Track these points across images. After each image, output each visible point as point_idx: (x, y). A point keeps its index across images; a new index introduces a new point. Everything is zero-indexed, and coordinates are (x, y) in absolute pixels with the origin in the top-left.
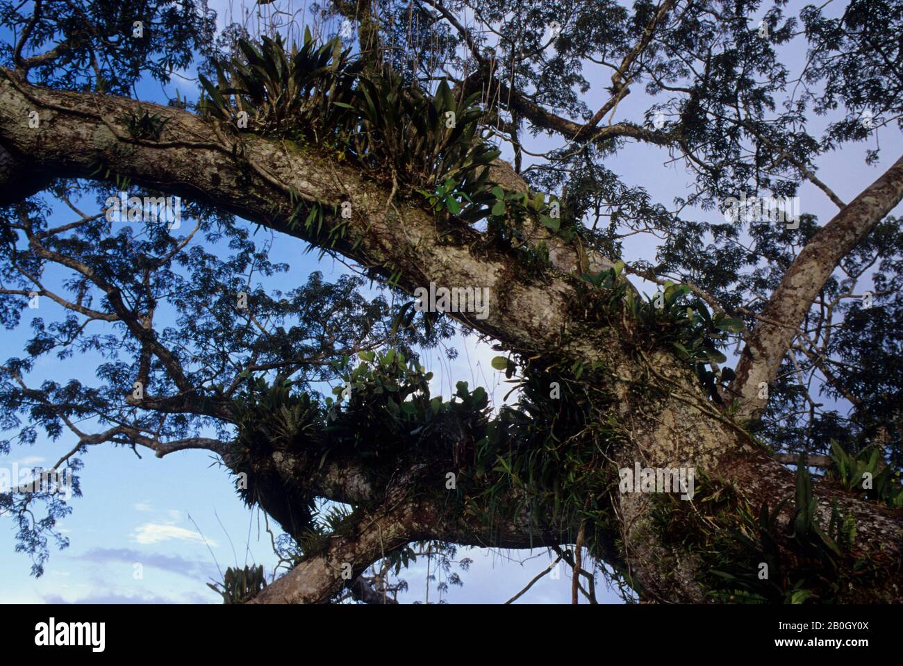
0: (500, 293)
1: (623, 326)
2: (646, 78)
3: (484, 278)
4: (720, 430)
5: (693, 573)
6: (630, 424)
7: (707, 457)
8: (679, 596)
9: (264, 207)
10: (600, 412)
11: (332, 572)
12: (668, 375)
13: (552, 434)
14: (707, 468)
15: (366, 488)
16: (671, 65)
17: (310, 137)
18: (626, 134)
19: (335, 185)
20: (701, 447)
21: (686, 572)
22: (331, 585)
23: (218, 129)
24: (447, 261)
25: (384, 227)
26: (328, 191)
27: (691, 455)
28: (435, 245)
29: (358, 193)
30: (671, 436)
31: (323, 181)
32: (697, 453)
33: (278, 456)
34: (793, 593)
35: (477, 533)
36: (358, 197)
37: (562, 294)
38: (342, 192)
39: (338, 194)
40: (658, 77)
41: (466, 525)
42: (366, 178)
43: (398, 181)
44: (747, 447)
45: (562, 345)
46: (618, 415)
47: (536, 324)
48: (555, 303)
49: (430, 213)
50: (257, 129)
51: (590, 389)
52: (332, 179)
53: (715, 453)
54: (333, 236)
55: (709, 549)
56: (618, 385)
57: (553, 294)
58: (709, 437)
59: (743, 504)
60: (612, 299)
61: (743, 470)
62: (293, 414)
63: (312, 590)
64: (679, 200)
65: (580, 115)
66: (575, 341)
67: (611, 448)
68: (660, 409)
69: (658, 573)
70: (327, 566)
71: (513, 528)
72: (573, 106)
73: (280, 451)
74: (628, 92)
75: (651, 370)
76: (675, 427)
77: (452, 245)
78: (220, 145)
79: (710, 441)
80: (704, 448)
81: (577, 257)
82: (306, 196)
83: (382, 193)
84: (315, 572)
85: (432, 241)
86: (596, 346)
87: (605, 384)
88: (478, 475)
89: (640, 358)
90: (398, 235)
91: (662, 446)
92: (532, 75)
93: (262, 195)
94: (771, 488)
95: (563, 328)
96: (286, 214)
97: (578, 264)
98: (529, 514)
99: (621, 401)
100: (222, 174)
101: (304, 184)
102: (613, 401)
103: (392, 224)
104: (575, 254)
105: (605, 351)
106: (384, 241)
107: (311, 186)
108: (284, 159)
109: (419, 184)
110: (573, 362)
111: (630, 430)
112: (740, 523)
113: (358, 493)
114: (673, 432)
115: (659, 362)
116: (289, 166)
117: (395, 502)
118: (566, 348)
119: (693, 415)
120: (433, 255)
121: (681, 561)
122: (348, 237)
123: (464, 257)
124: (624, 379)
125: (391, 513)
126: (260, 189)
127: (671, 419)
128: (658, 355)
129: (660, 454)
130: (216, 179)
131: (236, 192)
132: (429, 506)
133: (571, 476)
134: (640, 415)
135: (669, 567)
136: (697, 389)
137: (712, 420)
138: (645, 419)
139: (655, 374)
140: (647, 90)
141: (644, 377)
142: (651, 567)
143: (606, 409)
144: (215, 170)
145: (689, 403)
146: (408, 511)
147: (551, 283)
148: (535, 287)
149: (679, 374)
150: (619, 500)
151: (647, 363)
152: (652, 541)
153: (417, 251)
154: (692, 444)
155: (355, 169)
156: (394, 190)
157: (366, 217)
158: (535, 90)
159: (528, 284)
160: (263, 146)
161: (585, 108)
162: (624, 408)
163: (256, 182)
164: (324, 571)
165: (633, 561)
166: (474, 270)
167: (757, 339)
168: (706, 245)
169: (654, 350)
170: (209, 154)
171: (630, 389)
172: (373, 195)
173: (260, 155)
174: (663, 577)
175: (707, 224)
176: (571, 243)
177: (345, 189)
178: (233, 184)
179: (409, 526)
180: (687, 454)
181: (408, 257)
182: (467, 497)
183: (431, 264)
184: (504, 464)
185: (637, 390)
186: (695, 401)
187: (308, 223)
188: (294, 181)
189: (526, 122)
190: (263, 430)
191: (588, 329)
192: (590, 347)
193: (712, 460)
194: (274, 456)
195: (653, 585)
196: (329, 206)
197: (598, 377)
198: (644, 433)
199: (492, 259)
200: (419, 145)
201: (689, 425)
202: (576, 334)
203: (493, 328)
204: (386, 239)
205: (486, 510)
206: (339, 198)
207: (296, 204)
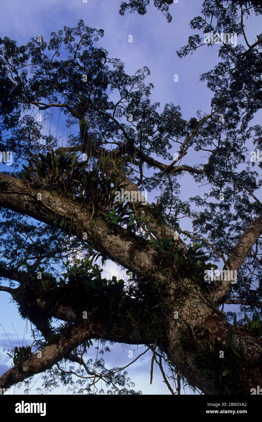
0: (130, 254)
1: (174, 268)
2: (195, 145)
3: (125, 248)
4: (206, 308)
5: (193, 361)
6: (174, 304)
7: (201, 318)
8: (188, 369)
9: (45, 217)
10: (164, 299)
11: (59, 350)
12: (189, 287)
13: (147, 305)
14: (201, 322)
15: (74, 315)
16: (204, 140)
17: (63, 190)
18: (185, 170)
19: (71, 209)
20: (199, 314)
21: (191, 361)
22: (58, 356)
23: (29, 187)
24: (111, 241)
25: (89, 226)
26: (69, 212)
27: (195, 317)
28: (107, 234)
29: (80, 213)
30: (189, 310)
31: (67, 208)
32: (197, 316)
33: (39, 301)
34: (224, 371)
35: (117, 338)
36: (80, 214)
37: (152, 255)
38: (74, 213)
39: (73, 213)
40: (199, 144)
41: (113, 334)
42: (83, 207)
43: (95, 209)
44: (215, 315)
45: (152, 274)
46: (171, 300)
47: (143, 266)
48: (150, 258)
49: (106, 221)
50: (43, 187)
51: (161, 291)
52: (71, 207)
53: (204, 317)
54: (70, 229)
55: (199, 353)
56: (171, 290)
57: (149, 254)
58: (202, 311)
59: (212, 337)
60: (170, 257)
61: (213, 324)
62: (46, 284)
63: (51, 358)
64: (206, 194)
65: (168, 158)
66: (156, 273)
67: (168, 313)
68: (185, 299)
69: (181, 361)
70: (57, 348)
71: (131, 337)
72: (165, 154)
73: (40, 298)
74: (186, 153)
75: (183, 285)
76: (190, 307)
77: (113, 234)
78: (30, 193)
79: (202, 312)
80: (200, 314)
81: (161, 228)
82: (61, 214)
83: (89, 213)
84: (52, 350)
85: (106, 232)
86: (164, 275)
87: (166, 289)
88: (119, 315)
89: (179, 281)
90: (94, 230)
91: (185, 313)
92: (149, 141)
93: (44, 213)
94: (222, 331)
95: (152, 268)
96: (53, 220)
97: (161, 231)
98: (138, 332)
99: (172, 296)
100: (30, 204)
101: (60, 209)
102: (169, 295)
103: (92, 225)
104: (160, 227)
105: (167, 277)
106: (89, 232)
107: (63, 210)
108: (53, 199)
109: (103, 211)
110: (155, 280)
111: (175, 307)
112: (210, 344)
113: (71, 317)
114: (189, 308)
115: (186, 282)
116: (55, 202)
117: (86, 323)
118: (153, 275)
119: (197, 302)
120: (106, 238)
121: (189, 357)
122: (75, 229)
123: (118, 239)
124: (173, 287)
125: (84, 327)
126: (43, 210)
127: (189, 303)
128: (186, 279)
129: (184, 316)
130: (27, 206)
131: (35, 211)
132: (99, 325)
133: (153, 322)
134: (178, 301)
135: (185, 359)
136: (199, 292)
137: (204, 304)
138: (180, 303)
139: (184, 287)
140: (195, 149)
141: (180, 288)
142: (179, 358)
143: (166, 298)
144: (27, 203)
145: (196, 298)
146: (91, 326)
147: (149, 250)
148: (143, 251)
149: (193, 287)
150: (169, 332)
151: (181, 282)
152: (180, 349)
153: (101, 236)
154: (196, 313)
155: (79, 203)
156: (93, 213)
157: (82, 223)
158: (150, 147)
159: (140, 250)
160: (46, 193)
161: (170, 155)
162: (172, 298)
163: (42, 208)
164: (56, 350)
165: (173, 355)
166: (121, 244)
167: (229, 263)
168: (217, 212)
169: (184, 278)
170: (25, 197)
171: (175, 292)
172: (85, 214)
173: (44, 197)
174: (183, 362)
175: (217, 204)
176: (159, 222)
177: (75, 211)
178: (34, 208)
179: (91, 333)
180: (194, 317)
181: (97, 238)
182: (114, 324)
183: (105, 241)
184: (129, 315)
185: (178, 292)
186: (198, 297)
187: (61, 225)
188: (56, 208)
189: (145, 164)
190: (33, 290)
191: (161, 268)
192: (161, 275)
193: (203, 319)
194: (37, 300)
195: (179, 365)
196: (69, 218)
197: (164, 286)
198: (179, 308)
199: (127, 240)
200: (103, 196)
201: (195, 306)
202: (157, 270)
203: (127, 265)
204: (90, 231)
205: (122, 329)
206: (73, 214)
207: (57, 217)
